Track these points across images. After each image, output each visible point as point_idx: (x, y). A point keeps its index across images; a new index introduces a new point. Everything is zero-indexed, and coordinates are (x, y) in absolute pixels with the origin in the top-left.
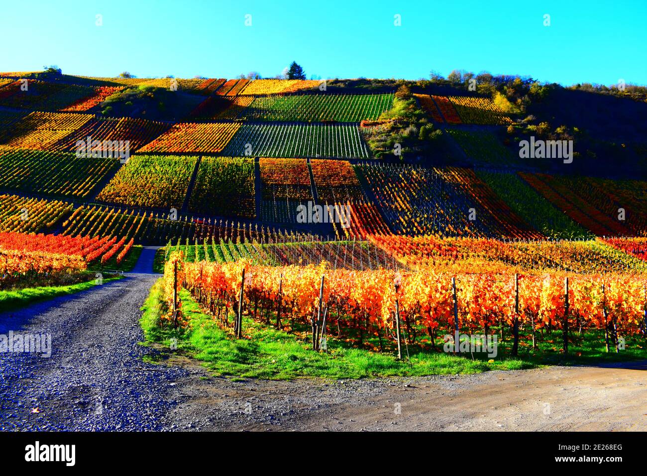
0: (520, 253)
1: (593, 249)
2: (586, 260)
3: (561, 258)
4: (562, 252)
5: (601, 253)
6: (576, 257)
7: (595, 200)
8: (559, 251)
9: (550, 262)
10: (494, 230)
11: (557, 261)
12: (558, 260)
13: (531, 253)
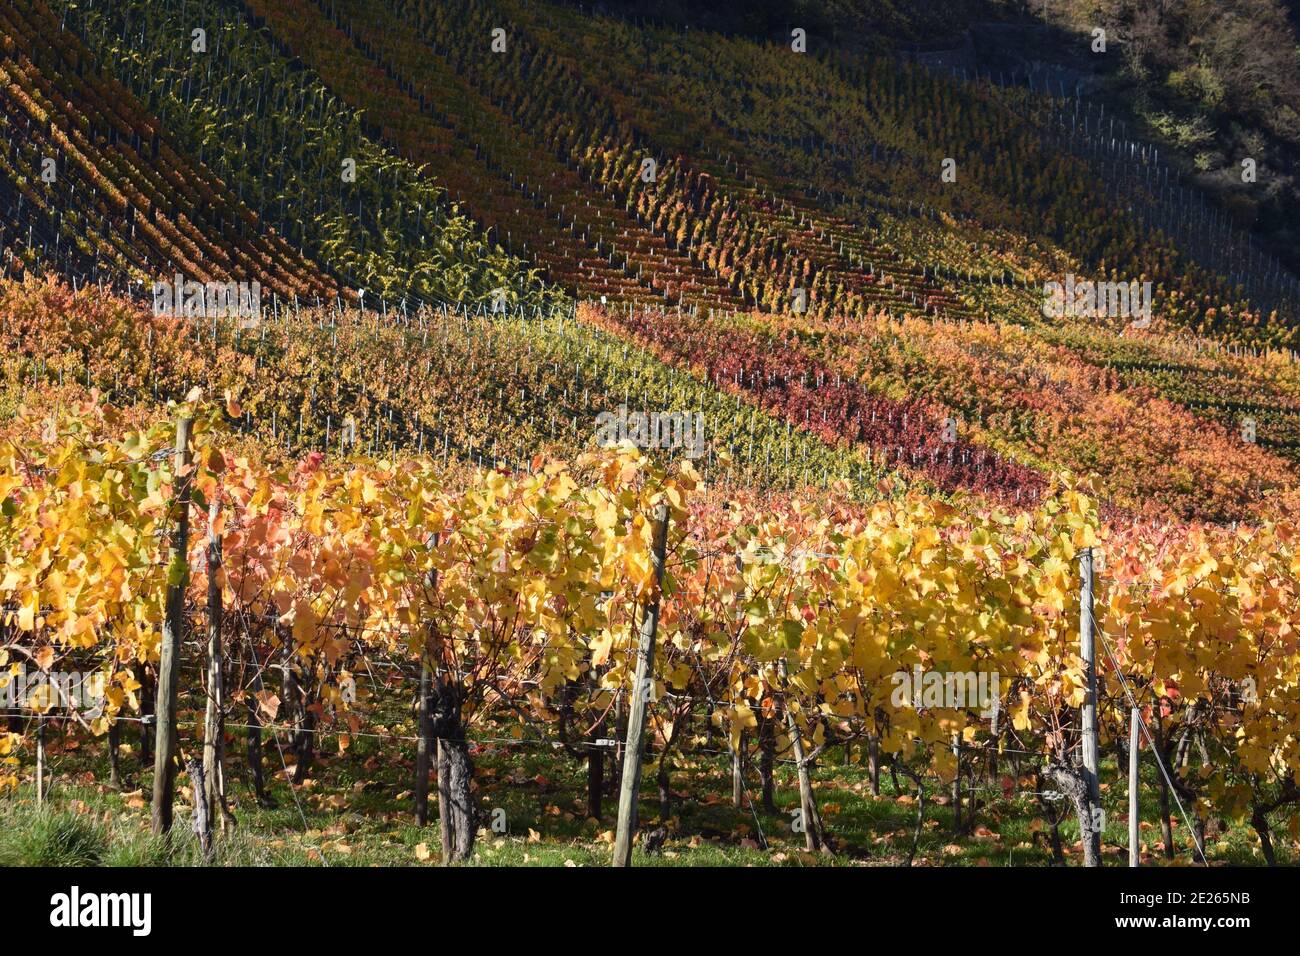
0: (248, 365)
1: (573, 357)
2: (553, 416)
3: (440, 401)
4: (437, 366)
5: (609, 381)
6: (505, 400)
7: (552, 115)
8: (425, 364)
9: (398, 417)
10: (90, 240)
11: (426, 414)
12: (428, 408)
13: (297, 370)
